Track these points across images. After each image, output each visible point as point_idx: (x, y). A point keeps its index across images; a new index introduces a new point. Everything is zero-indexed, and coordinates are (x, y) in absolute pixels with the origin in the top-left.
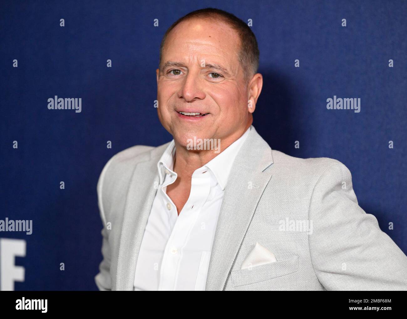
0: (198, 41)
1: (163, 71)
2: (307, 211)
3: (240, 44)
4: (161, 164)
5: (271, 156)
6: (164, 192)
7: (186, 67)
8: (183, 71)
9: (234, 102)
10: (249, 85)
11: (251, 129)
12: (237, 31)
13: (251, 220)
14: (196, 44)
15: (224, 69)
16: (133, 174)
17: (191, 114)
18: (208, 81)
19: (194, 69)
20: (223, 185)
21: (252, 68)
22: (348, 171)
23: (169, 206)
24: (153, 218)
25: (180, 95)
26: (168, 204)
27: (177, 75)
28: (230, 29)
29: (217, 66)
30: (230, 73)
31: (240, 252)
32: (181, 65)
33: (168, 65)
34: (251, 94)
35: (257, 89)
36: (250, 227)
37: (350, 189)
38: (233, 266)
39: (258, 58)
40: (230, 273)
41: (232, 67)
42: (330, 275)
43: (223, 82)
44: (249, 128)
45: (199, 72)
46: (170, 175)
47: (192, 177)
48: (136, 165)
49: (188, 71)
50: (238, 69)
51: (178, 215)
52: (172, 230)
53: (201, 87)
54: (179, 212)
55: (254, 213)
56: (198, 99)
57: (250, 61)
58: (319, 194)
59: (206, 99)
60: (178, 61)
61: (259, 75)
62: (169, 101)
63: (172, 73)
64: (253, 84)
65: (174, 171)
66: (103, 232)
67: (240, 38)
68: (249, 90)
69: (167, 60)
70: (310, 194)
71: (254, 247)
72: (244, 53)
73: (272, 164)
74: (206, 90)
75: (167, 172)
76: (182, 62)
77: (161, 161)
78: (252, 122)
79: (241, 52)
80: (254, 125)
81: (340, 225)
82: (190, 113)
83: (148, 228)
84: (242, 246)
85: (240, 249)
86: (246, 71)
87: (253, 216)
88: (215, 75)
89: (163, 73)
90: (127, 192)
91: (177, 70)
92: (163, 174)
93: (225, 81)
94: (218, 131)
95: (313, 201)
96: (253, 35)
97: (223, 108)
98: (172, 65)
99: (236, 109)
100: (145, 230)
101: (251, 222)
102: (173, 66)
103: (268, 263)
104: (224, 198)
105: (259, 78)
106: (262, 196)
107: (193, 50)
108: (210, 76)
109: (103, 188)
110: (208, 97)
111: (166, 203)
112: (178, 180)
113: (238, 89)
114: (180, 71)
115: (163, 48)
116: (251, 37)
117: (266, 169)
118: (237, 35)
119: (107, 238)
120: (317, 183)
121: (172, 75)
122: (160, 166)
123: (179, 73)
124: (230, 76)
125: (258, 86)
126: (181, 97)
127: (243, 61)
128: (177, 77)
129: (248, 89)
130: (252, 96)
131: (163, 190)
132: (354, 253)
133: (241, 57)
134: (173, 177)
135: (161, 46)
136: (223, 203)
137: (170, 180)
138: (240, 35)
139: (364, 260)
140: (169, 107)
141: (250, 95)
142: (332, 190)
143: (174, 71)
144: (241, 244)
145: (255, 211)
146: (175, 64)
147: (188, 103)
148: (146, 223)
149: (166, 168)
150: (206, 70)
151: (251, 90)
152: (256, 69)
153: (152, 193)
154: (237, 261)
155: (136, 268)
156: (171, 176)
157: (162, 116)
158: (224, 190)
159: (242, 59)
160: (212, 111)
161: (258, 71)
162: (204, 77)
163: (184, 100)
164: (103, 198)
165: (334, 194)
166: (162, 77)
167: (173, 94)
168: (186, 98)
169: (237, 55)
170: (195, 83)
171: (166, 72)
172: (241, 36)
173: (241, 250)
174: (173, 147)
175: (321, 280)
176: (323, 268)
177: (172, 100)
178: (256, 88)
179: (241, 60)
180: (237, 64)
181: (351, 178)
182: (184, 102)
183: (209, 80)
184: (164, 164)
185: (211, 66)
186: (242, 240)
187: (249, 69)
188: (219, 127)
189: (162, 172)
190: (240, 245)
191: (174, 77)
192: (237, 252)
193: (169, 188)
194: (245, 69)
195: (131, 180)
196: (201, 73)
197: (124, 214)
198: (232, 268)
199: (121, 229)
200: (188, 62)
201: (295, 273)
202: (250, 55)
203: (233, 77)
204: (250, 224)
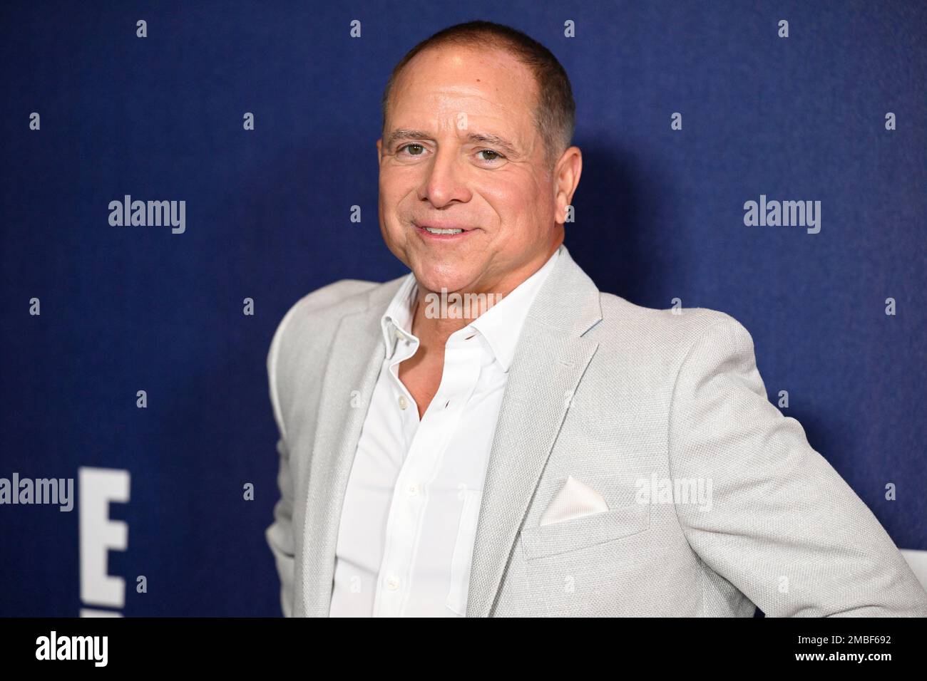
0: (455, 88)
1: (389, 147)
2: (666, 414)
3: (537, 92)
4: (389, 319)
5: (598, 305)
6: (393, 373)
7: (434, 140)
8: (428, 148)
9: (528, 204)
10: (556, 170)
11: (560, 254)
12: (531, 68)
13: (560, 431)
14: (451, 94)
15: (506, 144)
16: (335, 336)
17: (444, 232)
18: (476, 166)
19: (448, 144)
20: (505, 362)
21: (561, 138)
22: (747, 334)
23: (402, 401)
24: (372, 424)
25: (423, 195)
26: (401, 398)
27: (415, 155)
28: (518, 64)
29: (493, 137)
30: (519, 150)
31: (538, 492)
32: (423, 136)
33: (399, 137)
34: (559, 186)
35: (571, 178)
36: (557, 444)
37: (750, 370)
38: (524, 520)
39: (573, 115)
40: (519, 533)
41: (523, 139)
42: (711, 536)
43: (504, 168)
44: (555, 251)
45: (459, 150)
46: (405, 340)
47: (446, 346)
48: (341, 320)
49: (437, 147)
50: (535, 141)
51: (420, 420)
52: (408, 448)
53: (462, 180)
54: (422, 413)
55: (565, 417)
56: (457, 202)
57: (558, 123)
58: (689, 381)
59: (472, 202)
60: (418, 130)
61: (575, 150)
62: (400, 205)
63: (407, 151)
64: (563, 168)
65: (413, 334)
66: (280, 446)
67: (537, 80)
68: (557, 178)
69: (397, 128)
70: (672, 380)
71: (565, 482)
72: (545, 110)
73: (599, 322)
74: (473, 184)
75: (400, 335)
76: (426, 130)
77: (388, 314)
78: (562, 238)
79: (539, 109)
80: (566, 243)
81: (730, 439)
82: (442, 229)
83: (363, 442)
84: (542, 481)
85: (537, 487)
86: (549, 144)
87: (563, 423)
88: (490, 155)
89: (390, 151)
90: (324, 372)
91: (417, 146)
92: (392, 338)
93: (508, 166)
94: (495, 259)
95: (679, 394)
96: (562, 72)
97: (506, 217)
98: (407, 136)
99: (532, 217)
100: (357, 447)
101: (559, 434)
102: (408, 138)
103: (591, 514)
104: (507, 387)
105: (576, 155)
106: (581, 384)
107: (446, 108)
108: (481, 156)
109: (279, 362)
110: (477, 198)
111: (397, 396)
112: (421, 352)
113: (534, 179)
114: (422, 147)
115: (389, 101)
116: (558, 76)
117: (588, 330)
118: (531, 74)
119: (287, 458)
120: (685, 360)
121: (406, 155)
122: (386, 325)
123: (421, 152)
124: (518, 156)
125: (573, 172)
126: (425, 199)
127: (543, 124)
128: (416, 158)
129: (554, 179)
130: (562, 190)
131: (391, 371)
132: (757, 493)
133: (539, 118)
134: (411, 345)
135: (385, 99)
136: (505, 396)
137: (406, 352)
138: (537, 74)
139: (777, 508)
140: (400, 216)
141: (557, 189)
142: (716, 372)
143: (411, 146)
144: (541, 478)
145: (567, 412)
146: (413, 135)
147: (438, 211)
148: (359, 434)
149: (397, 329)
150: (473, 146)
151: (559, 179)
152: (569, 140)
153: (371, 375)
154: (531, 511)
155: (339, 521)
156: (408, 344)
157: (388, 233)
158: (507, 372)
159: (541, 121)
160: (484, 225)
161: (574, 143)
162: (469, 158)
163: (429, 204)
164: (278, 382)
165: (718, 379)
166: (387, 158)
167: (409, 192)
168: (435, 201)
169: (531, 113)
170: (451, 172)
171: (395, 150)
172: (539, 76)
173: (540, 489)
174: (412, 287)
175: (694, 546)
176: (696, 523)
177: (407, 203)
178: (569, 176)
179: (540, 124)
180: (532, 133)
181: (753, 348)
182: (431, 208)
183: (478, 164)
184: (395, 321)
185: (482, 139)
186: (541, 470)
187: (556, 140)
188: (497, 252)
189: (390, 336)
190: (538, 479)
191: (409, 158)
192: (532, 493)
193: (404, 367)
194: (548, 141)
195: (330, 350)
196: (462, 151)
197: (317, 415)
198: (522, 524)
199: (312, 444)
200: (436, 130)
201: (643, 533)
202: (556, 113)
203: (525, 158)
204: (556, 439)
